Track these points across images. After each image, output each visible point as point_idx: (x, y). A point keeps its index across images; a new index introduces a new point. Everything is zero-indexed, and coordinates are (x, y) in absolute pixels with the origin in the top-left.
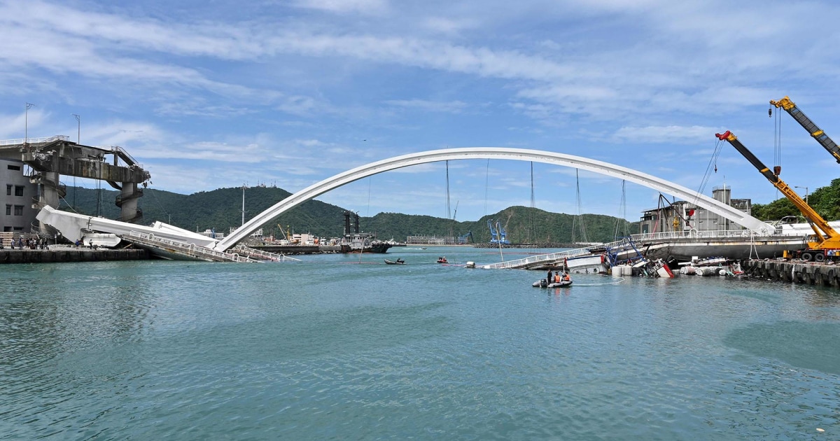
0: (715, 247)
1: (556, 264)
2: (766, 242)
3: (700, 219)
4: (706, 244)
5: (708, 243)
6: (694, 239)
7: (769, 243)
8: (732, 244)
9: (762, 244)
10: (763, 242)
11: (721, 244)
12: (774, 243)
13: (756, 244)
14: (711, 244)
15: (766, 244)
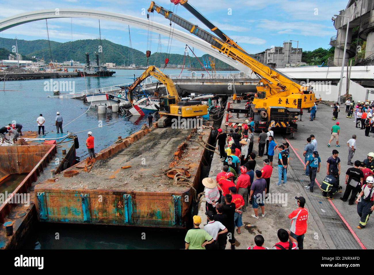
0: (209, 86)
2: (243, 83)
4: (201, 84)
5: (203, 82)
6: (194, 80)
7: (245, 84)
8: (219, 84)
9: (240, 84)
10: (241, 83)
11: (212, 84)
12: (249, 84)
13: (236, 84)
14: (205, 84)
15: (243, 84)
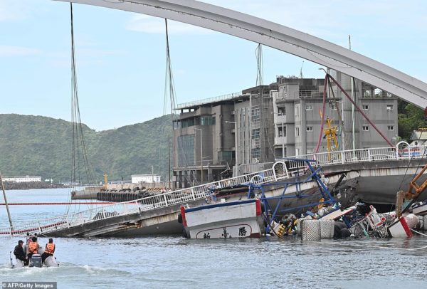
1: (140, 222)
3: (307, 122)
